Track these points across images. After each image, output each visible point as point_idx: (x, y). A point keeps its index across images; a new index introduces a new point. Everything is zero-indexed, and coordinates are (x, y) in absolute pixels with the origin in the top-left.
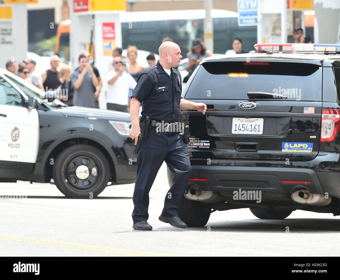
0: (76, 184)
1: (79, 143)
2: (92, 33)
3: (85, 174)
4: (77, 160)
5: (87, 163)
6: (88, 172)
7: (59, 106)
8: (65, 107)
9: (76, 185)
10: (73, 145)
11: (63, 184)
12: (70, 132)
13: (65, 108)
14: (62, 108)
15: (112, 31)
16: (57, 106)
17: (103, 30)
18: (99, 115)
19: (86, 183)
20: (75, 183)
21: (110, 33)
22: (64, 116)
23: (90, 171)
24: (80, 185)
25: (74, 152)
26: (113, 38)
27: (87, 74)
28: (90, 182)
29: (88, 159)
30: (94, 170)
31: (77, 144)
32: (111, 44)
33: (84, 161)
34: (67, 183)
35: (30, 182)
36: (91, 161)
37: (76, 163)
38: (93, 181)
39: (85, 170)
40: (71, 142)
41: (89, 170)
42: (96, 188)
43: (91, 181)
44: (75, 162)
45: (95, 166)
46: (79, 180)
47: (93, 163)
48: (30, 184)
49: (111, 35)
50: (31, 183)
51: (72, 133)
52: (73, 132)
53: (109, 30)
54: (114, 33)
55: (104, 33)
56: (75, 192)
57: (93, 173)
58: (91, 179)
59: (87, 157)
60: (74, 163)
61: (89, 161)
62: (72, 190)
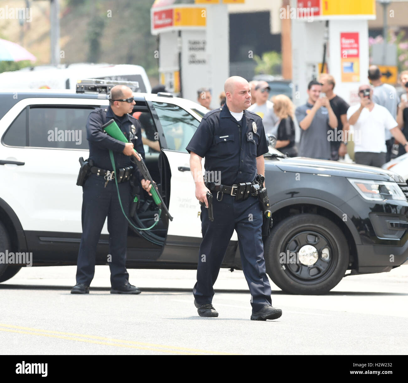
0: (298, 273)
1: (303, 212)
2: (325, 47)
3: (312, 257)
4: (300, 236)
5: (315, 241)
6: (316, 255)
7: (274, 157)
8: (282, 157)
9: (298, 275)
10: (294, 214)
11: (279, 272)
12: (290, 195)
13: (283, 159)
14: (278, 160)
15: (355, 46)
16: (270, 155)
17: (342, 44)
18: (334, 170)
19: (314, 271)
20: (297, 271)
21: (352, 48)
22: (281, 171)
23: (320, 254)
24: (304, 274)
25: (295, 225)
26: (357, 56)
27: (319, 110)
28: (319, 270)
29: (316, 236)
30: (326, 252)
31: (300, 213)
32: (352, 64)
33: (311, 239)
34: (284, 270)
35: (230, 269)
36: (321, 238)
37: (298, 241)
38: (324, 268)
39: (311, 252)
40: (292, 210)
41: (317, 252)
42: (328, 280)
43: (321, 268)
44: (296, 239)
45: (327, 246)
46: (303, 267)
47: (323, 241)
48: (230, 271)
49: (354, 52)
50: (232, 270)
51: (292, 196)
52: (295, 195)
53: (350, 44)
54: (358, 48)
55: (342, 49)
56: (297, 284)
57: (323, 256)
58: (321, 265)
59: (316, 233)
60: (296, 241)
61: (319, 239)
62: (292, 281)
